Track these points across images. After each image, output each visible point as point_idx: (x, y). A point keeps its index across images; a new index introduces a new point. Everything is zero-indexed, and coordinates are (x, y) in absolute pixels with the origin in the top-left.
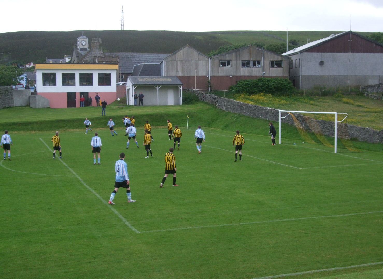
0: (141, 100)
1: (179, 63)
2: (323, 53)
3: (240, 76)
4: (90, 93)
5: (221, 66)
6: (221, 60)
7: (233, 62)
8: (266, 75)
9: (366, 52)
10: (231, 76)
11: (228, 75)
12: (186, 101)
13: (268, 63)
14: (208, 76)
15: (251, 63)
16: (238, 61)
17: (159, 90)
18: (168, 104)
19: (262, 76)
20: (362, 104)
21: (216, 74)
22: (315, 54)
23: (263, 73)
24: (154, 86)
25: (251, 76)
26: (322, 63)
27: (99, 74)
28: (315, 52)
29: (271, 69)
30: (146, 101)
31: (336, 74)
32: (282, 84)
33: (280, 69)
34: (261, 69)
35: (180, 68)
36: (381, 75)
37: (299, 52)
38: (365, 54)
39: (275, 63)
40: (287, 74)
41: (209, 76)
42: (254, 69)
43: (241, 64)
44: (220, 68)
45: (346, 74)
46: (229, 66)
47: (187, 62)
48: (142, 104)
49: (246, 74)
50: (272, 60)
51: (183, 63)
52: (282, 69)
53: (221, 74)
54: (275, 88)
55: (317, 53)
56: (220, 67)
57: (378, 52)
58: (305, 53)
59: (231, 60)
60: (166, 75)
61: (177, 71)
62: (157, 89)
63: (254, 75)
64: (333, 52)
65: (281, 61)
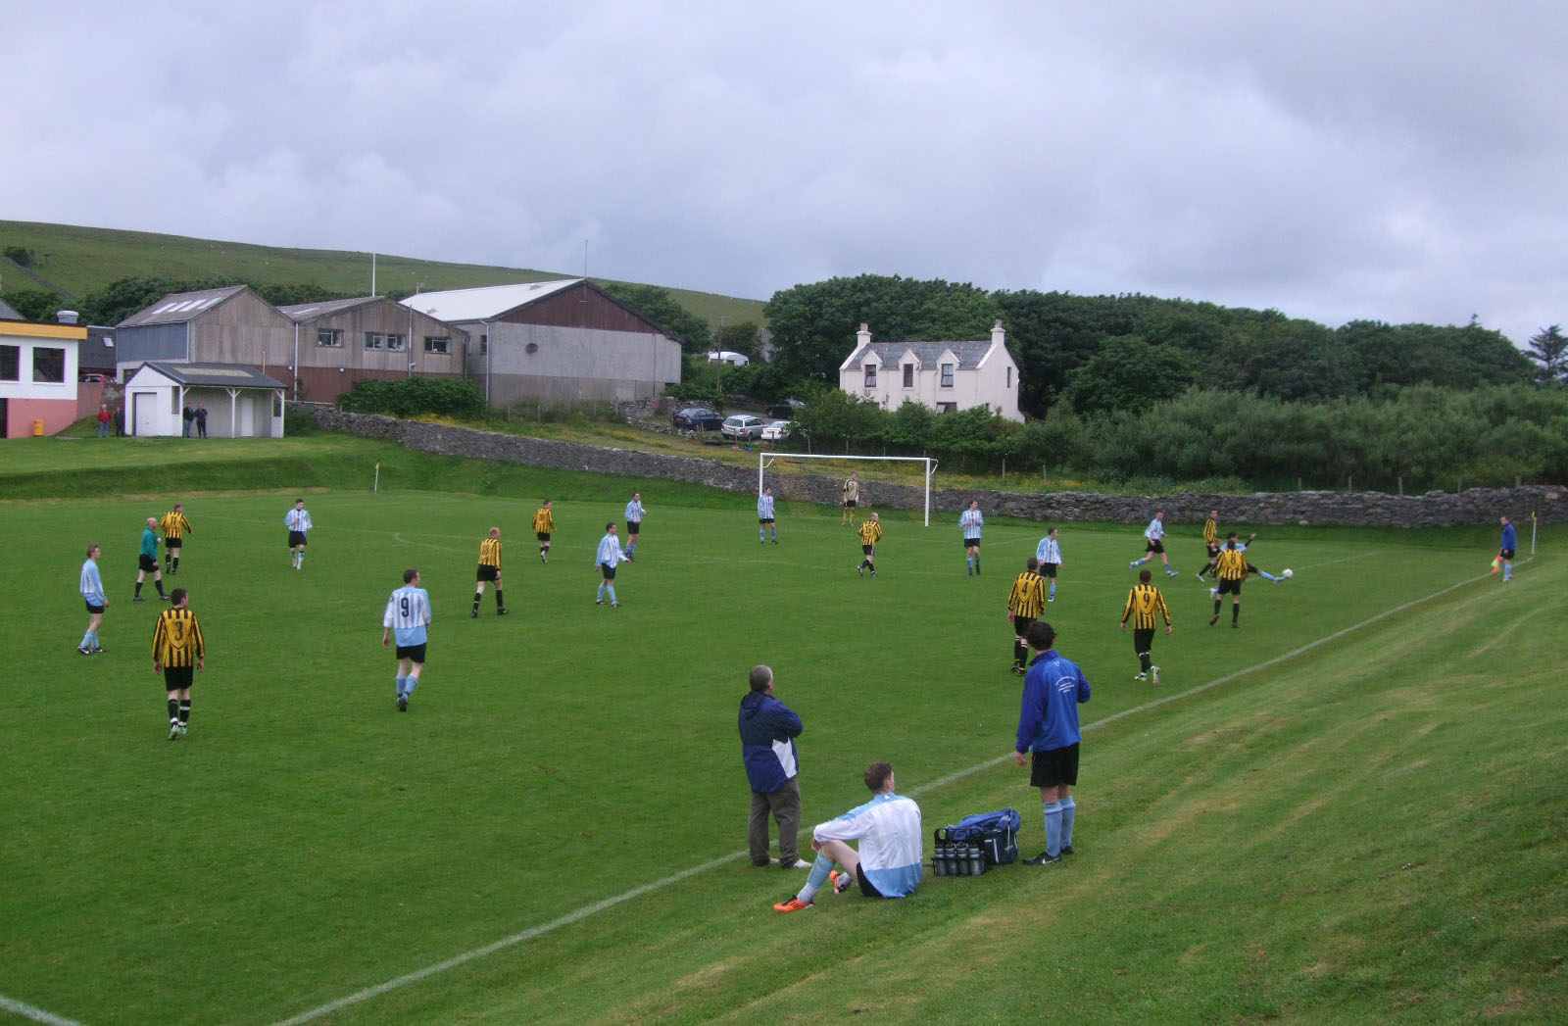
0: (202, 425)
1: (226, 329)
2: (533, 326)
3: (362, 371)
4: (13, 399)
5: (320, 343)
6: (320, 330)
7: (348, 335)
8: (415, 370)
9: (613, 327)
10: (342, 370)
11: (335, 366)
12: (294, 427)
13: (421, 343)
14: (291, 368)
15: (384, 342)
16: (358, 335)
17: (237, 398)
18: (243, 435)
19: (407, 373)
20: (666, 443)
21: (309, 364)
22: (520, 328)
23: (410, 365)
24: (224, 390)
25: (385, 372)
26: (532, 348)
27: (36, 350)
28: (517, 322)
29: (426, 356)
30: (213, 426)
31: (556, 373)
32: (465, 394)
33: (444, 357)
34: (405, 355)
35: (227, 345)
36: (638, 379)
37: (484, 320)
38: (609, 332)
39: (435, 343)
40: (458, 370)
41: (294, 367)
42: (391, 354)
43: (364, 342)
44: (317, 349)
45: (575, 376)
46: (337, 345)
47: (244, 329)
48: (205, 435)
49: (374, 366)
50: (428, 334)
51: (234, 332)
52: (449, 357)
53: (319, 364)
54: (451, 402)
55: (522, 325)
56: (317, 345)
57: (633, 331)
58: (499, 324)
59: (342, 331)
60: (194, 361)
61: (221, 352)
62: (231, 398)
63: (390, 369)
64: (553, 325)
65: (448, 338)
